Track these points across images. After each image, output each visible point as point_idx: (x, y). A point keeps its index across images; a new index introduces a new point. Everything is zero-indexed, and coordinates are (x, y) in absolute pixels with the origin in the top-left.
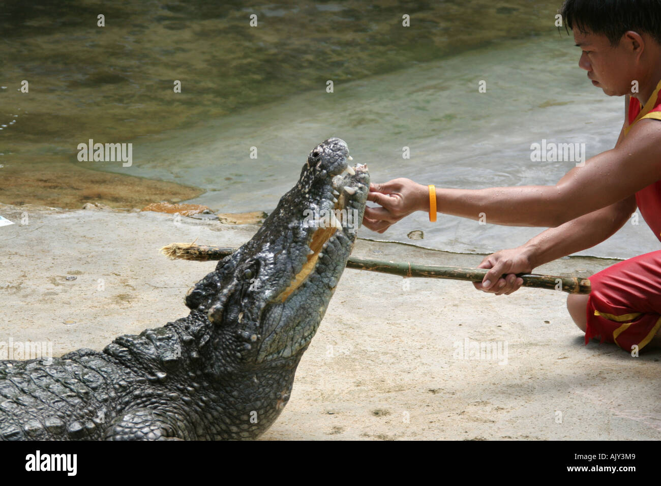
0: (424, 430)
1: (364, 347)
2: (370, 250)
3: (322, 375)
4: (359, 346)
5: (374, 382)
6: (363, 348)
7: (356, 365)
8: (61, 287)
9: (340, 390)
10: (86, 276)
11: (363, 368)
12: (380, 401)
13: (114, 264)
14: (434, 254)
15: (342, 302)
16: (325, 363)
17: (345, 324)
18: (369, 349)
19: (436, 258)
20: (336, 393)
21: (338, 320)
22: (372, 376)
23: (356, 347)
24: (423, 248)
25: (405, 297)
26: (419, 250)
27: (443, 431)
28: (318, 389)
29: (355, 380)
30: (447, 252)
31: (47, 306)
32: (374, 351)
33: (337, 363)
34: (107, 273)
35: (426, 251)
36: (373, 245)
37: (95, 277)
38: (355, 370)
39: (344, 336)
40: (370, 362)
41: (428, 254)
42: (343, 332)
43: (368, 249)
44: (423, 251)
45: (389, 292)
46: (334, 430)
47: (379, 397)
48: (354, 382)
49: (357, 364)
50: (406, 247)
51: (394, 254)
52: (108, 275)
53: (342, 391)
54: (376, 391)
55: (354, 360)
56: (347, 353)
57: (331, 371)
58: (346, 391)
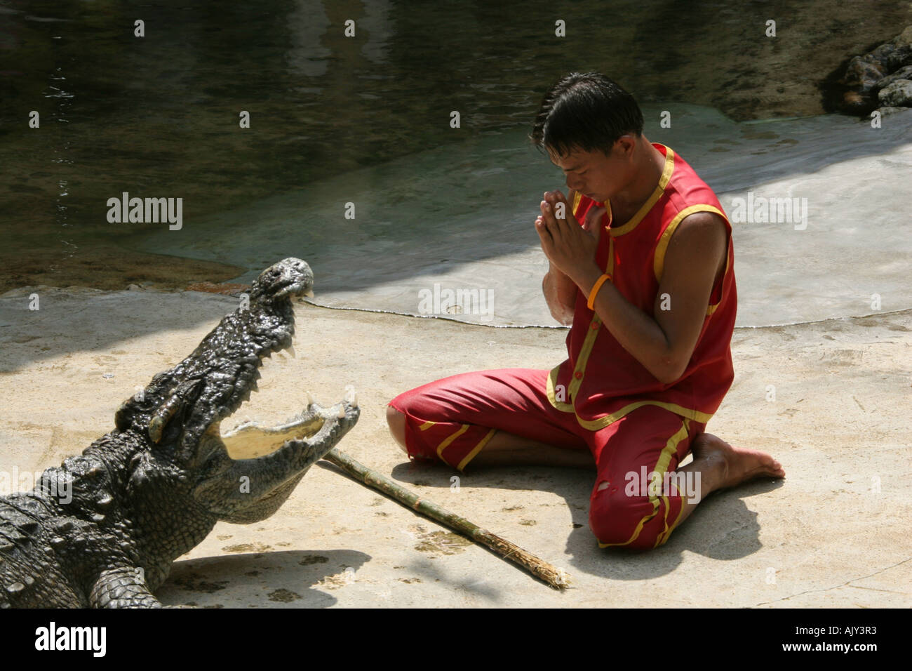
0: (463, 500)
2: (409, 325)
3: (363, 448)
8: (105, 367)
10: (130, 356)
13: (158, 344)
14: (472, 328)
16: (366, 437)
17: (385, 398)
19: (474, 332)
20: (377, 465)
21: (378, 394)
24: (462, 322)
25: (444, 370)
26: (458, 324)
27: (482, 500)
29: (395, 453)
30: (485, 326)
31: (92, 386)
33: (378, 436)
34: (151, 352)
35: (465, 325)
36: (412, 320)
37: (138, 357)
41: (467, 328)
43: (407, 324)
44: (462, 325)
45: (428, 366)
46: (375, 502)
48: (395, 455)
50: (445, 322)
51: (433, 328)
52: (152, 354)
53: (383, 463)
57: (372, 444)
58: (387, 464)
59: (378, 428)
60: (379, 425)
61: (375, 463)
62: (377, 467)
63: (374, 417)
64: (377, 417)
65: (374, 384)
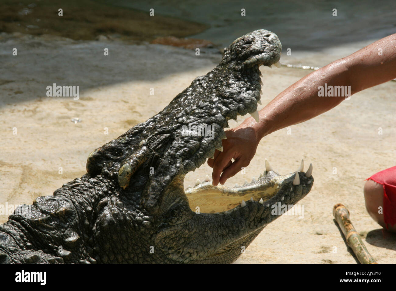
1: (353, 174)
4: (347, 173)
5: (360, 206)
6: (351, 175)
7: (344, 191)
8: (73, 112)
9: (329, 213)
10: (97, 102)
11: (350, 193)
12: (365, 224)
13: (123, 92)
15: (333, 133)
17: (335, 153)
18: (357, 176)
20: (325, 215)
22: (359, 200)
23: (344, 174)
28: (309, 211)
31: (60, 129)
32: (362, 178)
33: (327, 188)
34: (117, 100)
37: (105, 104)
38: (343, 195)
39: (334, 164)
40: (357, 188)
42: (333, 159)
47: (365, 221)
49: (345, 189)
52: (117, 102)
54: (362, 215)
55: (342, 186)
56: (336, 179)
59: (327, 180)
60: (328, 177)
61: (323, 213)
62: (326, 217)
63: (324, 170)
64: (326, 170)
65: (325, 139)
